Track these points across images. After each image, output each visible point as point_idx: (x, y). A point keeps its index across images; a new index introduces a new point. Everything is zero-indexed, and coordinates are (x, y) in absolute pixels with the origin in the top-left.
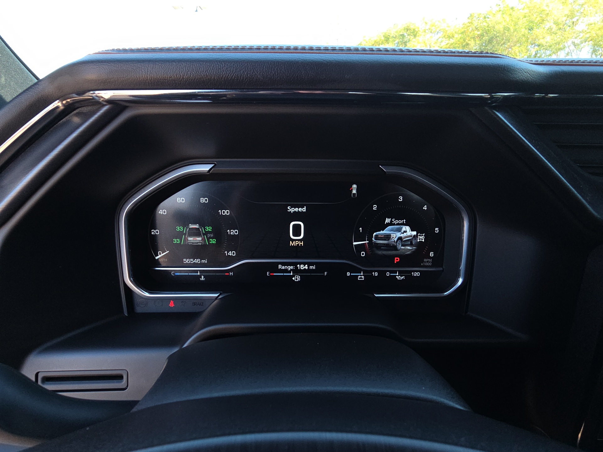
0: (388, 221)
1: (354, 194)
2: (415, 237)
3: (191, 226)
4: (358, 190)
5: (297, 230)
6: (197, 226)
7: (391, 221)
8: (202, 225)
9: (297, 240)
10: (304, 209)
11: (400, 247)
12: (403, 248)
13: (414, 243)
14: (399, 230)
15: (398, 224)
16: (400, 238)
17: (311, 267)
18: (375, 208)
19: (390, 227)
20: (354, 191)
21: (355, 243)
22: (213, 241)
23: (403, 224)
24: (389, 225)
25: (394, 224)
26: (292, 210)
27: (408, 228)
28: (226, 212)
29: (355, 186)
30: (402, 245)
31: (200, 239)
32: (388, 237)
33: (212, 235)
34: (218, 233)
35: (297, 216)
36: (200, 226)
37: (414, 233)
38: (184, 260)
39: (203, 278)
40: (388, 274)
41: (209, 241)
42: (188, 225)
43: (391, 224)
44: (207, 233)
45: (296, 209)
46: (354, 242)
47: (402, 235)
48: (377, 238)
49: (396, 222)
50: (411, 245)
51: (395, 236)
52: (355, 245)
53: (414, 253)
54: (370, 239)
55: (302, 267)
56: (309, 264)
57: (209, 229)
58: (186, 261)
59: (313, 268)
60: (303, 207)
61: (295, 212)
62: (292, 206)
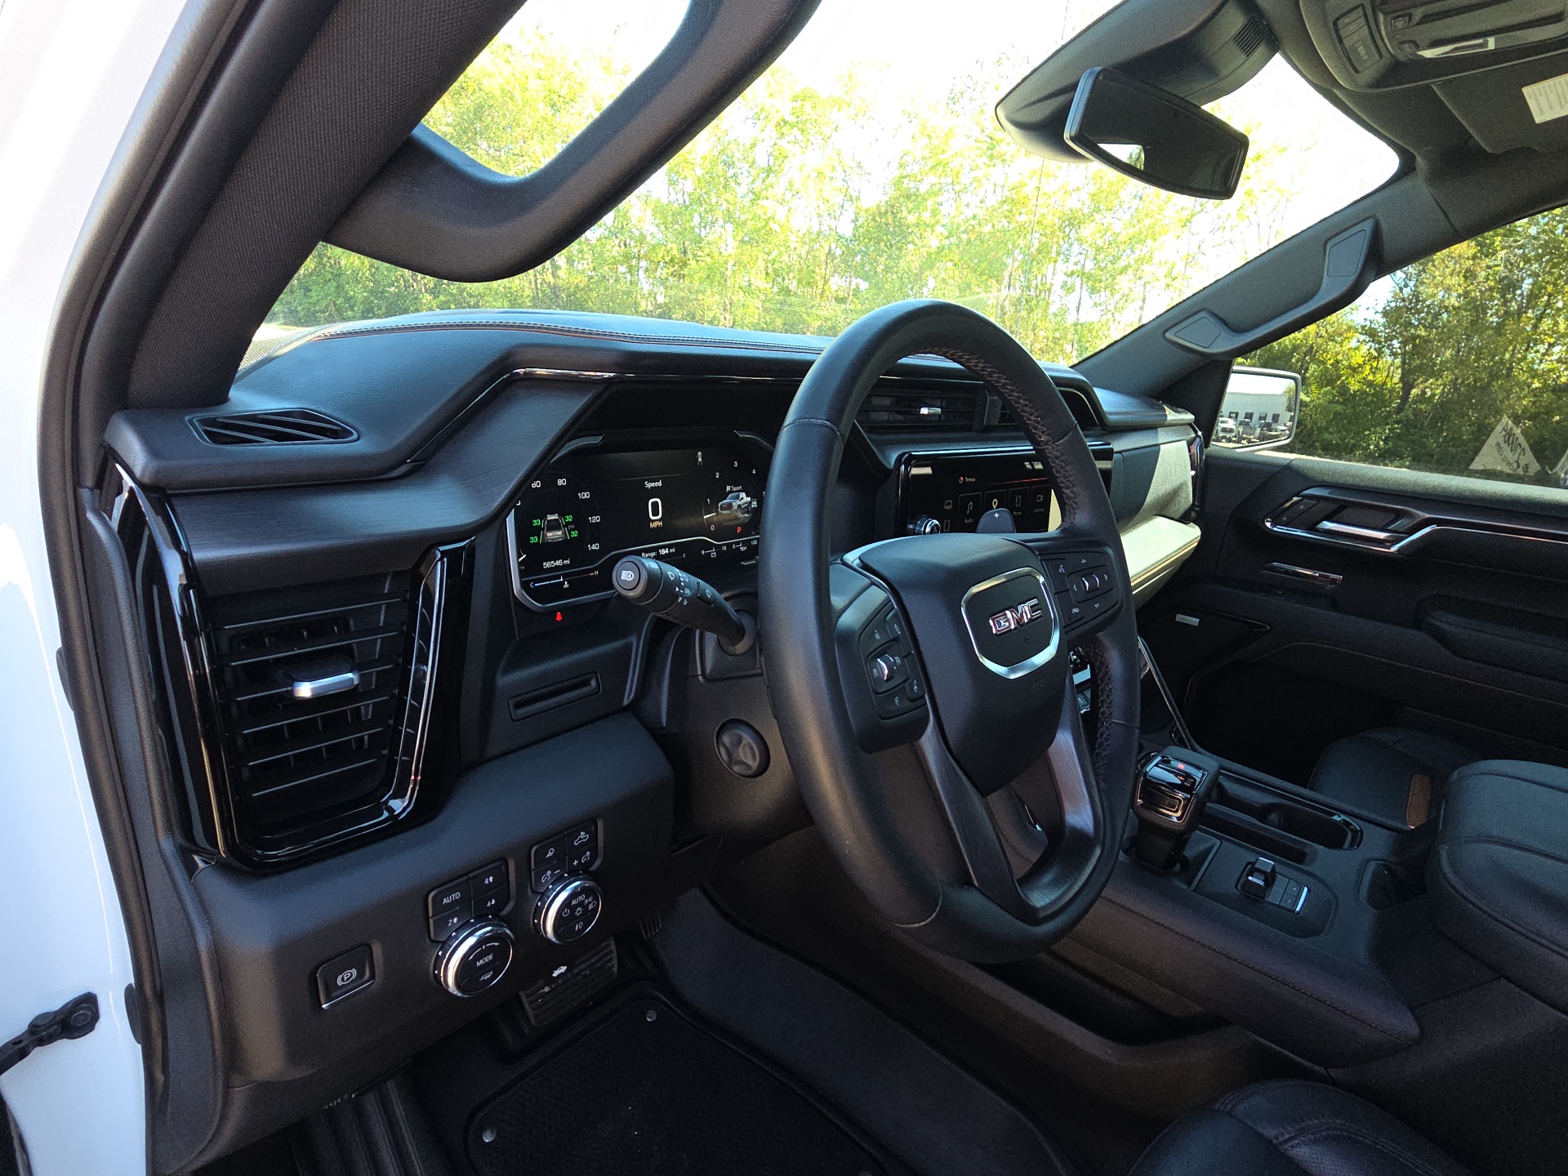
0: (728, 488)
1: (700, 463)
2: (750, 503)
3: (550, 517)
4: (703, 458)
5: (655, 507)
6: (555, 517)
7: (731, 488)
8: (562, 515)
9: (656, 520)
10: (660, 484)
11: (740, 515)
12: (742, 516)
13: (749, 509)
14: (737, 497)
15: (737, 491)
16: (739, 506)
17: (671, 550)
18: (716, 475)
19: (730, 495)
20: (700, 459)
21: (705, 517)
22: (575, 534)
23: (740, 491)
24: (729, 492)
25: (733, 492)
26: (649, 485)
27: (743, 495)
28: (586, 495)
29: (700, 453)
30: (742, 513)
31: (560, 533)
32: (730, 506)
33: (573, 527)
34: (580, 523)
35: (654, 492)
36: (559, 516)
37: (749, 499)
38: (544, 564)
39: (566, 585)
40: (734, 547)
41: (570, 534)
42: (546, 517)
43: (731, 492)
44: (568, 523)
45: (653, 485)
46: (705, 514)
47: (740, 503)
48: (722, 508)
49: (735, 489)
50: (748, 512)
51: (735, 504)
52: (706, 519)
53: (751, 519)
54: (717, 511)
55: (664, 552)
56: (669, 546)
57: (569, 519)
58: (547, 565)
59: (673, 550)
60: (658, 481)
61: (651, 488)
62: (649, 481)
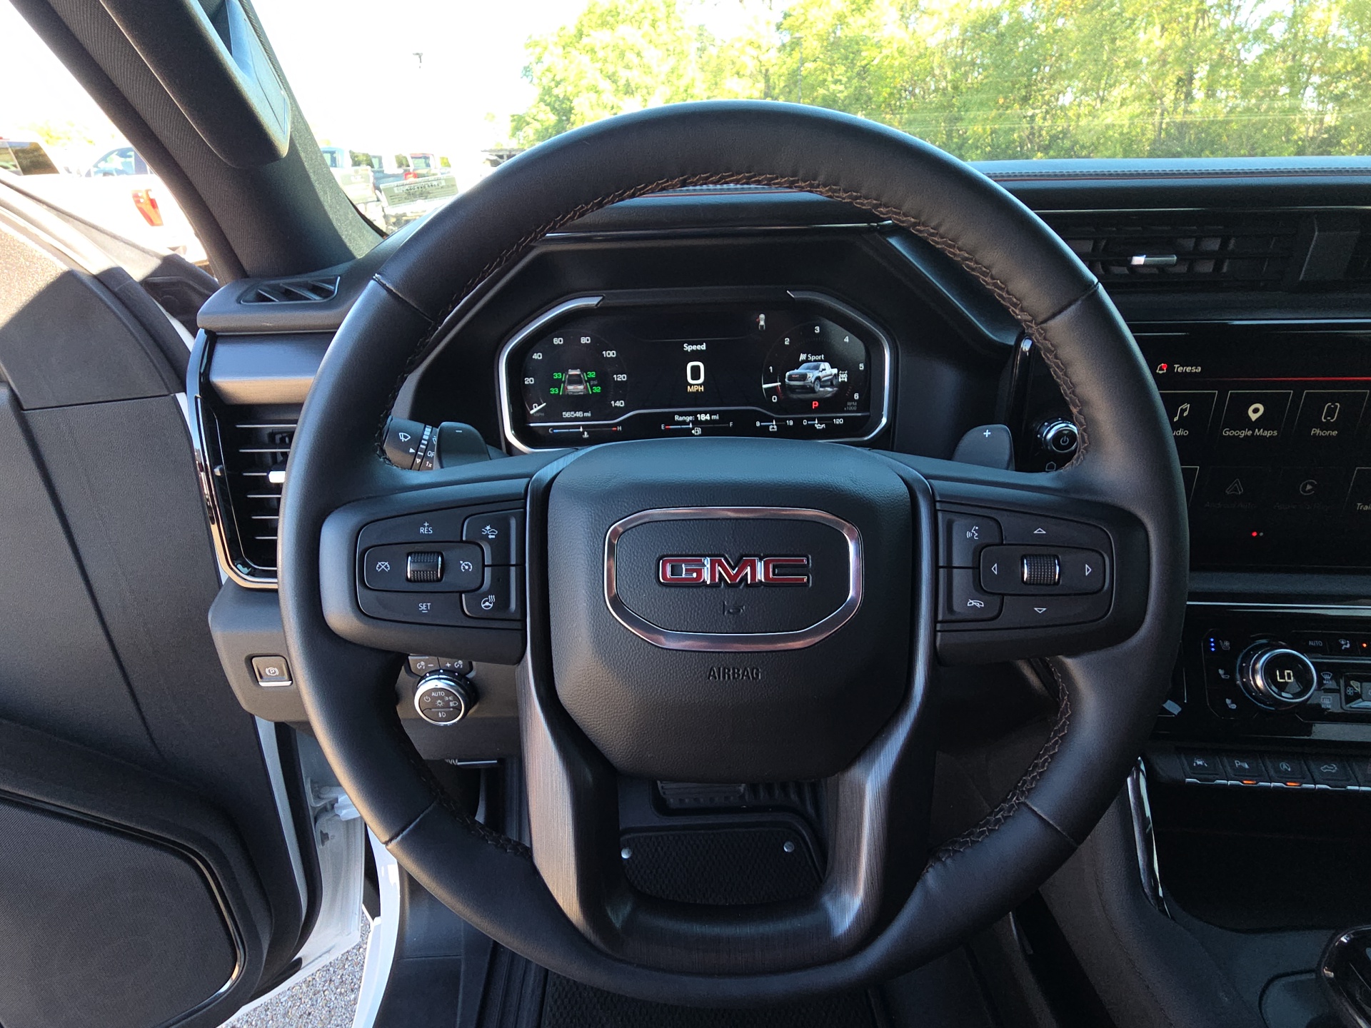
0: (803, 357)
1: (762, 326)
2: (836, 376)
3: (572, 372)
4: (766, 321)
5: (696, 371)
6: (577, 372)
7: (807, 357)
8: (584, 370)
9: (696, 385)
10: (704, 347)
11: (818, 388)
12: (821, 389)
13: (834, 383)
14: (817, 368)
15: (815, 361)
16: (818, 378)
17: (713, 417)
18: (787, 341)
19: (805, 365)
20: (762, 323)
21: (765, 386)
22: (597, 390)
23: (821, 361)
24: (804, 362)
25: (811, 361)
26: (688, 348)
27: (826, 365)
28: (611, 354)
29: (762, 316)
30: (821, 387)
31: (581, 387)
32: (803, 377)
33: (596, 383)
34: (603, 379)
35: (695, 356)
36: (581, 371)
37: (835, 371)
38: (564, 413)
39: (586, 435)
40: (805, 423)
41: (592, 389)
42: (568, 372)
43: (807, 361)
44: (589, 380)
45: (694, 347)
46: (764, 384)
47: (820, 374)
48: (791, 378)
49: (813, 358)
50: (832, 385)
51: (812, 376)
52: (766, 389)
53: (835, 395)
54: (782, 381)
55: (703, 417)
56: (712, 413)
57: (592, 375)
58: (566, 415)
59: (716, 417)
60: (702, 344)
61: (693, 351)
62: (690, 344)
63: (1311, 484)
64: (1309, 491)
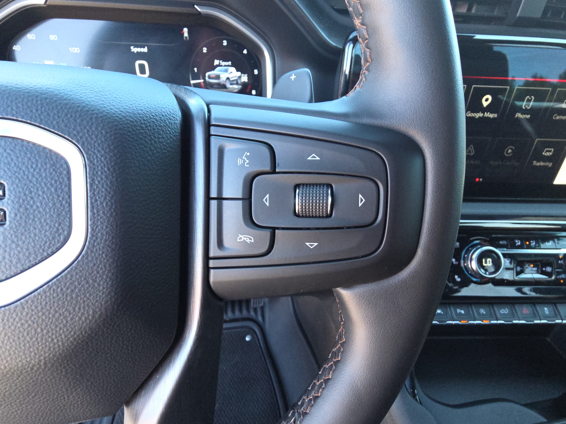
0: (216, 62)
1: (186, 37)
2: (240, 77)
4: (189, 33)
5: (142, 68)
7: (220, 63)
10: (145, 50)
11: (228, 85)
12: (231, 86)
13: (239, 82)
14: (226, 71)
15: (225, 66)
16: (228, 78)
18: (205, 50)
19: (218, 68)
20: (186, 35)
21: (193, 82)
23: (229, 66)
24: (217, 66)
25: (222, 66)
26: (135, 50)
27: (233, 69)
28: (76, 50)
29: (186, 30)
30: (231, 84)
32: (218, 77)
35: (141, 56)
37: (239, 74)
43: (219, 65)
45: (139, 50)
46: (193, 79)
47: (229, 76)
48: (210, 77)
49: (223, 63)
50: (237, 84)
51: (224, 76)
52: (193, 84)
54: (204, 78)
60: (144, 47)
61: (138, 52)
62: (136, 46)
63: (511, 149)
64: (510, 153)
